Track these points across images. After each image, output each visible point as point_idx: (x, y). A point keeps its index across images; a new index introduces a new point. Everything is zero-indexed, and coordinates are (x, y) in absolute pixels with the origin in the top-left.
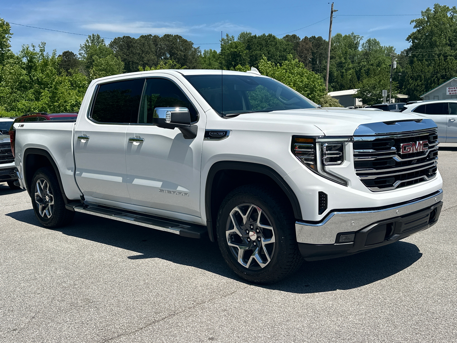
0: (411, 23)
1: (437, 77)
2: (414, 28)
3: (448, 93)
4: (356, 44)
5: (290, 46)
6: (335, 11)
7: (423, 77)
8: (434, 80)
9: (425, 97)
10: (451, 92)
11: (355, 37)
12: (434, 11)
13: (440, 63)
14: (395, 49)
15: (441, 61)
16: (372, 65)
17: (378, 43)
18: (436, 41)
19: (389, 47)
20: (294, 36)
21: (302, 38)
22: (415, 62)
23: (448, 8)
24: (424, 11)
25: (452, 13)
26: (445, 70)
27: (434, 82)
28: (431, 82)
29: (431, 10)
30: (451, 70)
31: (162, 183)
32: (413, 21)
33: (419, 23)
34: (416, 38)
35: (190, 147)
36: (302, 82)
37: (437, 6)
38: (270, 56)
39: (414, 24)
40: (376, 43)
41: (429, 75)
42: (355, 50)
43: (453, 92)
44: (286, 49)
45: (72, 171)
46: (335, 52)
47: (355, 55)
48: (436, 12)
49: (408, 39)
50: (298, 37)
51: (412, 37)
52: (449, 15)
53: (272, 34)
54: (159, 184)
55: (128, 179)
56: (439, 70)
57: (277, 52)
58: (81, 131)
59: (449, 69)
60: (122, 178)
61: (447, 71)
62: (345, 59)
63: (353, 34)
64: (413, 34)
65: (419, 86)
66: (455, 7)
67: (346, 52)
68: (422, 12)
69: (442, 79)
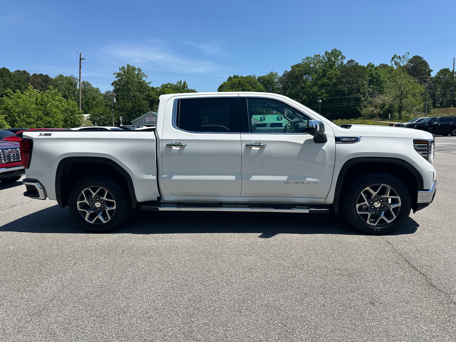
0: (114, 75)
1: (135, 110)
2: (116, 78)
3: (147, 121)
4: (75, 83)
5: (23, 79)
6: (83, 59)
7: (126, 110)
8: (133, 112)
9: (134, 122)
10: (149, 120)
11: (74, 78)
12: (127, 68)
13: (136, 102)
14: (100, 90)
15: (136, 100)
16: (89, 99)
17: (90, 85)
18: (130, 88)
19: (96, 88)
20: (25, 72)
21: (31, 74)
22: (120, 100)
23: (135, 68)
24: (121, 67)
25: (138, 72)
26: (140, 106)
27: (133, 113)
28: (131, 113)
29: (125, 68)
30: (143, 106)
31: (287, 177)
32: (114, 74)
33: (119, 75)
34: (117, 84)
35: (323, 149)
36: (62, 106)
37: (128, 66)
38: (6, 84)
39: (116, 75)
40: (89, 84)
41: (129, 109)
42: (75, 87)
43: (150, 120)
44: (20, 81)
45: (153, 175)
46: (60, 87)
47: (75, 91)
48: (128, 70)
49: (112, 85)
50: (28, 73)
51: (115, 83)
52: (136, 73)
53: (6, 68)
54: (284, 178)
55: (243, 177)
56: (136, 106)
57: (12, 82)
58: (172, 140)
59: (141, 106)
60: (235, 177)
61: (141, 107)
62: (69, 93)
63: (72, 76)
64: (115, 81)
65: (124, 115)
66: (139, 68)
67: (69, 88)
68: (120, 68)
69: (138, 112)
